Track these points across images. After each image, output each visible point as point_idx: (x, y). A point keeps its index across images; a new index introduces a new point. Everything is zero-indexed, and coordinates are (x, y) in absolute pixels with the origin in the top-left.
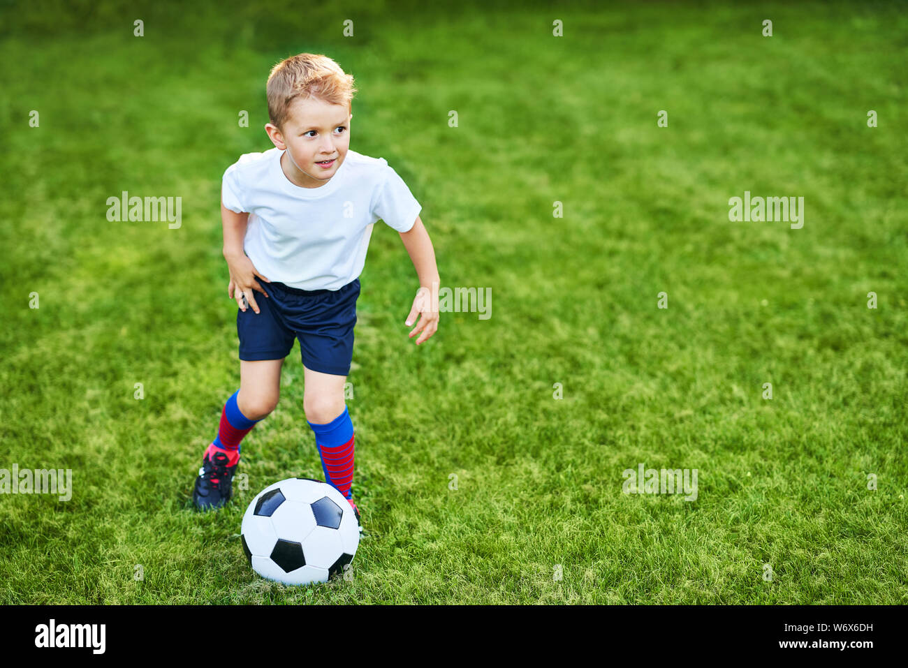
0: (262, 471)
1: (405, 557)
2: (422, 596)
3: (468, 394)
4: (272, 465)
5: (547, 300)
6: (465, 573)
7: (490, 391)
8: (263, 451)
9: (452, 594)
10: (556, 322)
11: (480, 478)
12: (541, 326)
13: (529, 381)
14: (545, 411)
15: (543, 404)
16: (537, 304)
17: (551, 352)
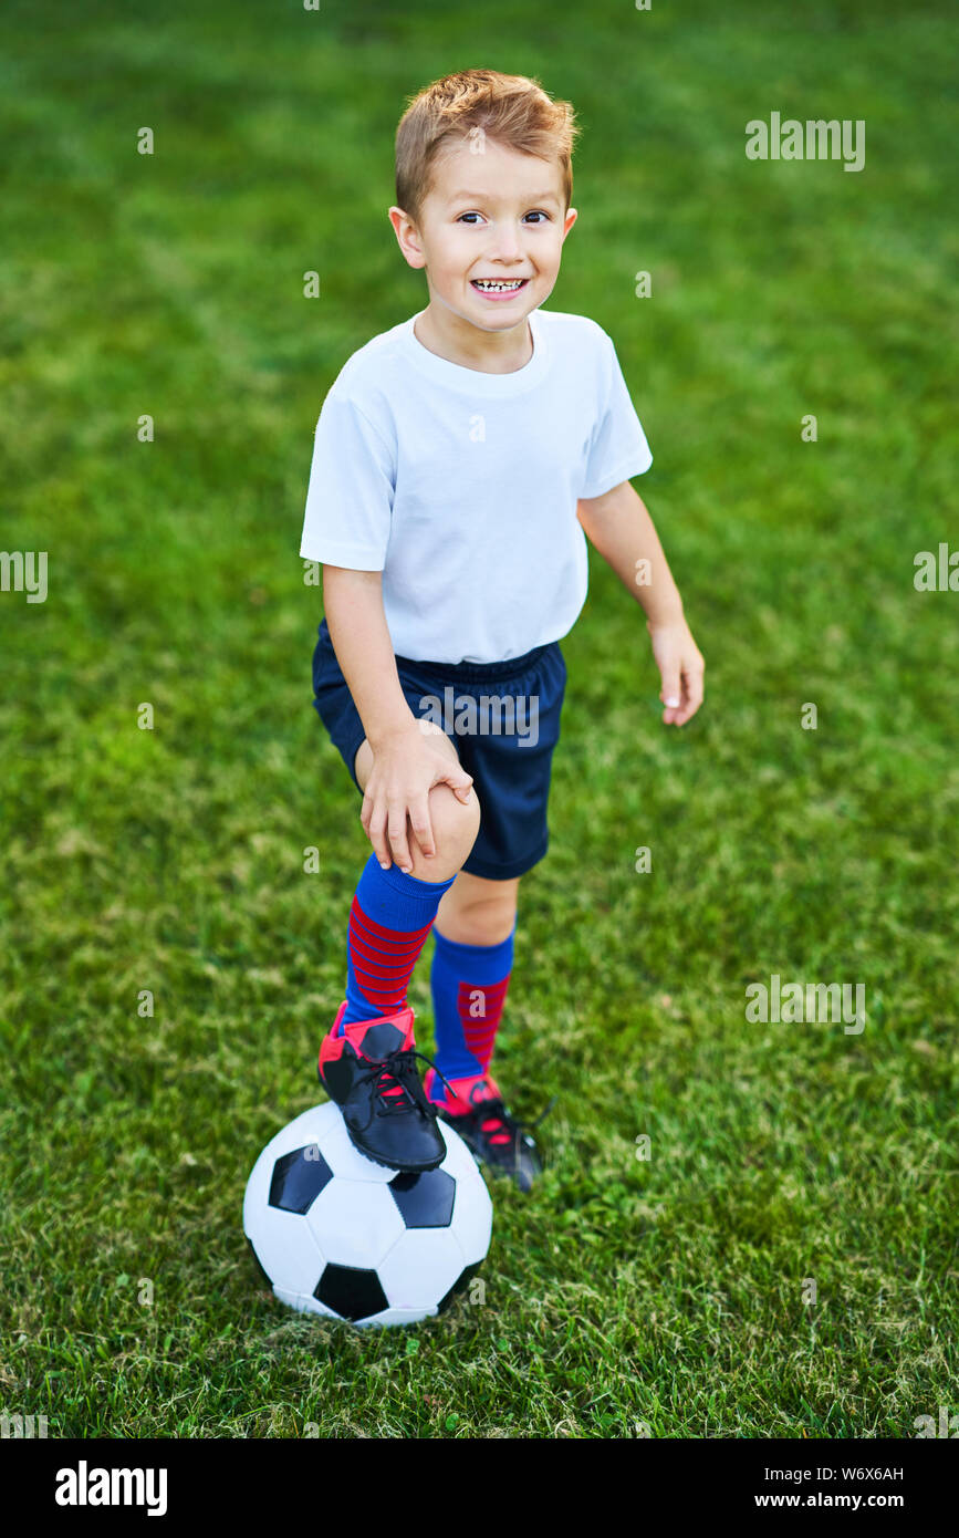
0: (259, 994)
1: (590, 1237)
2: (649, 1357)
3: (633, 795)
4: (275, 977)
5: (733, 557)
6: (724, 1288)
7: (674, 789)
8: (255, 940)
9: (711, 1352)
10: (767, 617)
11: (698, 1015)
12: (737, 625)
13: (745, 762)
14: (790, 838)
15: (786, 821)
16: (717, 569)
17: (769, 687)
